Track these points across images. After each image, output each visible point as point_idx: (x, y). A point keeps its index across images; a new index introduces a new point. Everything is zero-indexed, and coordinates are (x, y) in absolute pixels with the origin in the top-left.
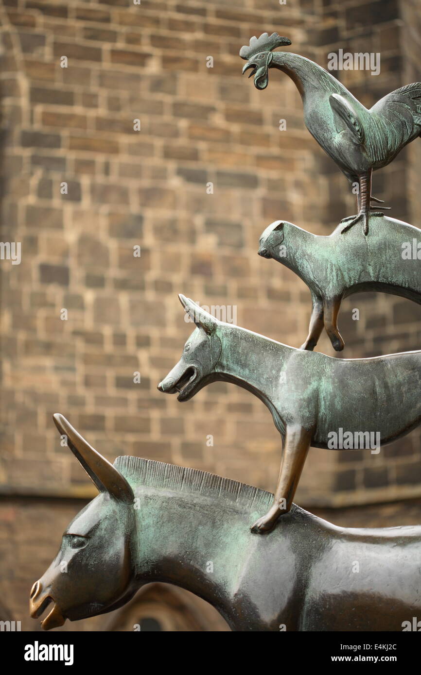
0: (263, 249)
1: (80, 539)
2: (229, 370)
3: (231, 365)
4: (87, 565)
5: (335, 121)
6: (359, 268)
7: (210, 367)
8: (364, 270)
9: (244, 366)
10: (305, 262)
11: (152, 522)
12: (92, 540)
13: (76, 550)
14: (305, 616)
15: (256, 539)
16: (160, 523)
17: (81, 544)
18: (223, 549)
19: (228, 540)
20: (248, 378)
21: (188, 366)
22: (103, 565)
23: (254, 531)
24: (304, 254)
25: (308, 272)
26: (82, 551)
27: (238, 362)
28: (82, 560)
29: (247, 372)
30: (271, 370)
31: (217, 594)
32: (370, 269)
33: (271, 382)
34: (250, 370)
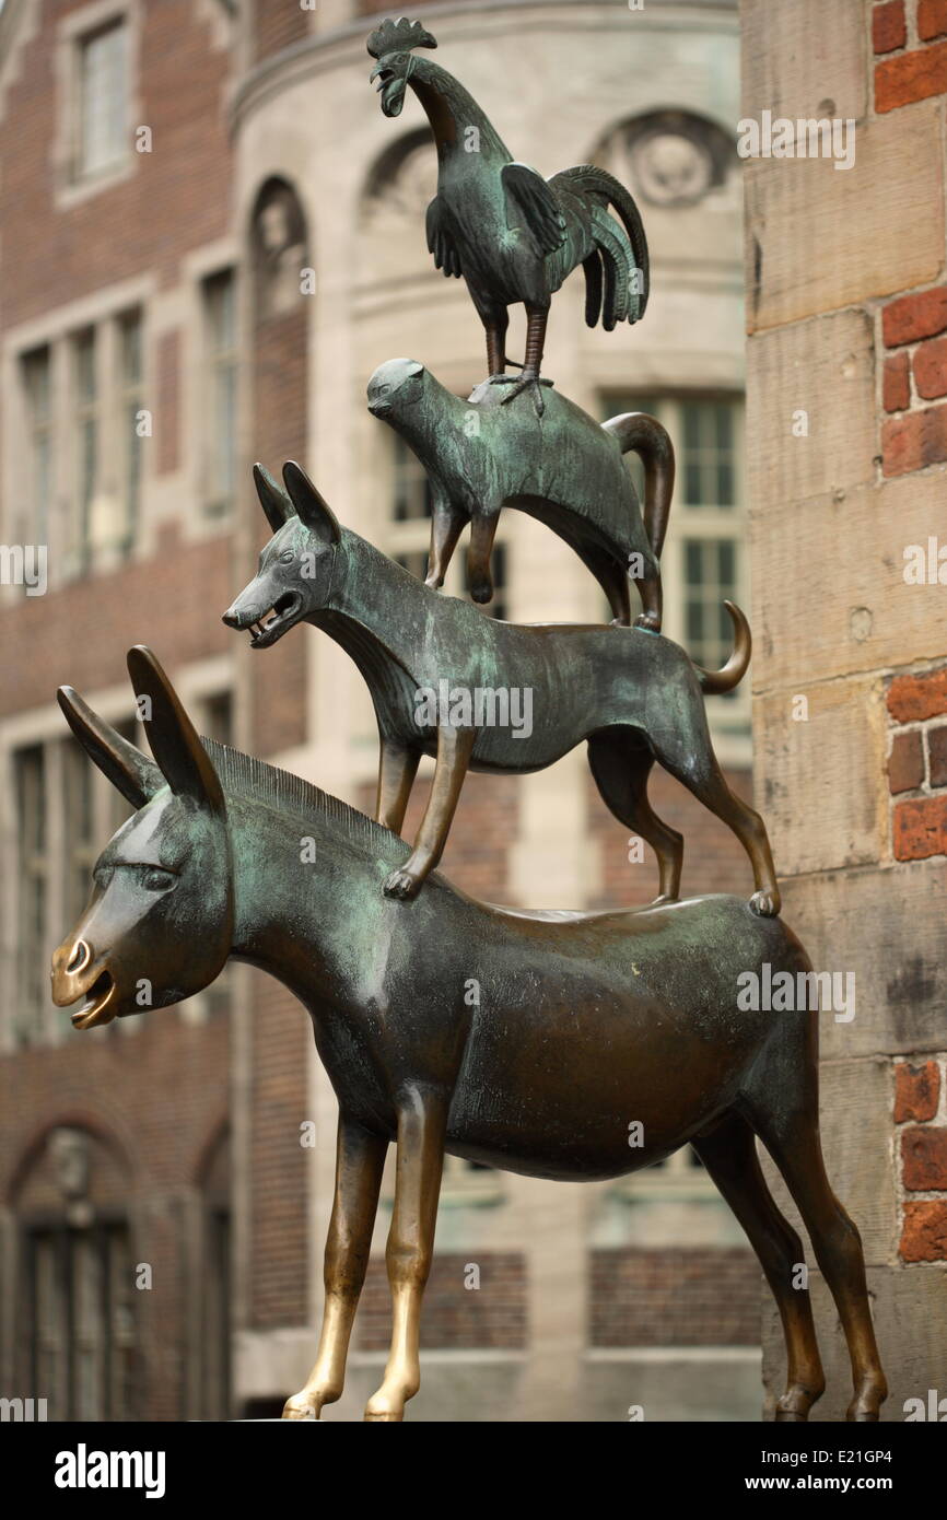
0: (384, 404)
1: (165, 874)
2: (349, 608)
3: (354, 601)
4: (172, 922)
5: (506, 209)
6: (525, 469)
7: (324, 598)
8: (532, 475)
9: (372, 606)
10: (451, 441)
11: (252, 858)
12: (183, 880)
13: (157, 895)
14: (471, 1044)
15: (394, 906)
16: (263, 861)
17: (164, 885)
18: (346, 917)
19: (353, 903)
20: (375, 628)
21: (286, 589)
22: (197, 926)
23: (392, 894)
24: (450, 429)
25: (455, 461)
26: (168, 896)
27: (365, 598)
28: (165, 913)
29: (375, 617)
30: (411, 621)
31: (340, 995)
32: (541, 475)
33: (412, 642)
34: (379, 615)
